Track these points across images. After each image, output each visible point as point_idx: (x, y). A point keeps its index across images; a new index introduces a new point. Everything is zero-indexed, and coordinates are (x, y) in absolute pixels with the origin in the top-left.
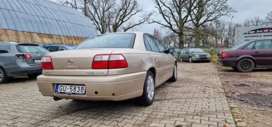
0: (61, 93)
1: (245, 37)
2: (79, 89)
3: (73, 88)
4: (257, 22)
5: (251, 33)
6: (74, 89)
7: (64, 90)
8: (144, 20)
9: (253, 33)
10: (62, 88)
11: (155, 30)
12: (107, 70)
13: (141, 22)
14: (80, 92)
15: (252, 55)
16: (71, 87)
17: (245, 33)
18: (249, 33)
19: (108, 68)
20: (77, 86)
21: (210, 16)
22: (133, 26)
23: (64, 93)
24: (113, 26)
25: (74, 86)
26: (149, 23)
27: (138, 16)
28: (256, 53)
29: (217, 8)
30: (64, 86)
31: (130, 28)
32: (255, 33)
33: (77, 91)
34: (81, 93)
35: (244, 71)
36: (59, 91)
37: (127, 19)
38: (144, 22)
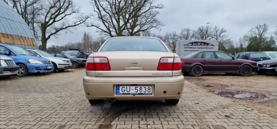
0: (123, 94)
1: (185, 48)
2: (145, 89)
3: (138, 89)
4: (174, 36)
5: (188, 45)
6: (140, 89)
7: (128, 90)
8: (79, 23)
9: (191, 45)
10: (125, 89)
11: (85, 34)
12: (171, 71)
13: (76, 24)
14: (147, 92)
15: (202, 63)
16: (136, 87)
17: (185, 45)
18: (187, 45)
19: (172, 70)
20: (143, 87)
21: (142, 27)
22: (67, 27)
23: (129, 94)
24: (42, 25)
25: (139, 87)
26: (88, 26)
27: (73, 17)
28: (204, 61)
29: (148, 20)
30: (127, 87)
31: (63, 29)
32: (192, 45)
33: (144, 92)
34: (149, 93)
35: (196, 75)
36: (121, 92)
37: (60, 19)
38: (79, 25)
